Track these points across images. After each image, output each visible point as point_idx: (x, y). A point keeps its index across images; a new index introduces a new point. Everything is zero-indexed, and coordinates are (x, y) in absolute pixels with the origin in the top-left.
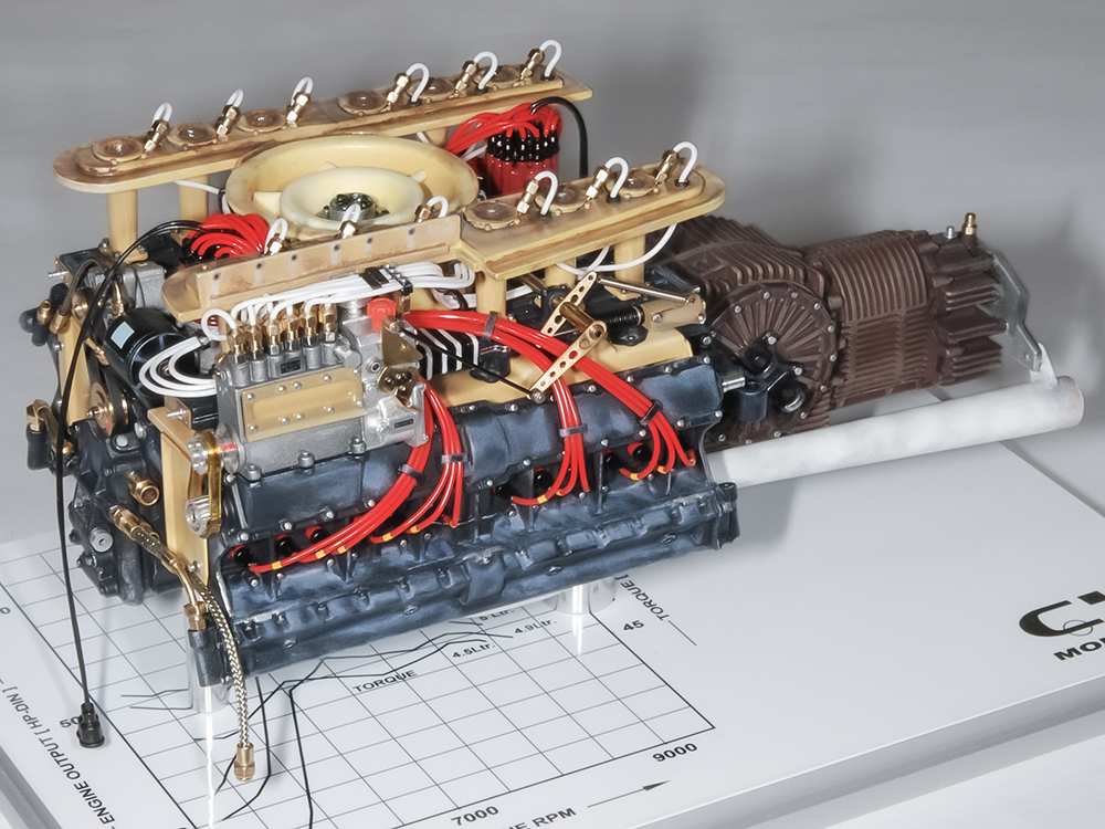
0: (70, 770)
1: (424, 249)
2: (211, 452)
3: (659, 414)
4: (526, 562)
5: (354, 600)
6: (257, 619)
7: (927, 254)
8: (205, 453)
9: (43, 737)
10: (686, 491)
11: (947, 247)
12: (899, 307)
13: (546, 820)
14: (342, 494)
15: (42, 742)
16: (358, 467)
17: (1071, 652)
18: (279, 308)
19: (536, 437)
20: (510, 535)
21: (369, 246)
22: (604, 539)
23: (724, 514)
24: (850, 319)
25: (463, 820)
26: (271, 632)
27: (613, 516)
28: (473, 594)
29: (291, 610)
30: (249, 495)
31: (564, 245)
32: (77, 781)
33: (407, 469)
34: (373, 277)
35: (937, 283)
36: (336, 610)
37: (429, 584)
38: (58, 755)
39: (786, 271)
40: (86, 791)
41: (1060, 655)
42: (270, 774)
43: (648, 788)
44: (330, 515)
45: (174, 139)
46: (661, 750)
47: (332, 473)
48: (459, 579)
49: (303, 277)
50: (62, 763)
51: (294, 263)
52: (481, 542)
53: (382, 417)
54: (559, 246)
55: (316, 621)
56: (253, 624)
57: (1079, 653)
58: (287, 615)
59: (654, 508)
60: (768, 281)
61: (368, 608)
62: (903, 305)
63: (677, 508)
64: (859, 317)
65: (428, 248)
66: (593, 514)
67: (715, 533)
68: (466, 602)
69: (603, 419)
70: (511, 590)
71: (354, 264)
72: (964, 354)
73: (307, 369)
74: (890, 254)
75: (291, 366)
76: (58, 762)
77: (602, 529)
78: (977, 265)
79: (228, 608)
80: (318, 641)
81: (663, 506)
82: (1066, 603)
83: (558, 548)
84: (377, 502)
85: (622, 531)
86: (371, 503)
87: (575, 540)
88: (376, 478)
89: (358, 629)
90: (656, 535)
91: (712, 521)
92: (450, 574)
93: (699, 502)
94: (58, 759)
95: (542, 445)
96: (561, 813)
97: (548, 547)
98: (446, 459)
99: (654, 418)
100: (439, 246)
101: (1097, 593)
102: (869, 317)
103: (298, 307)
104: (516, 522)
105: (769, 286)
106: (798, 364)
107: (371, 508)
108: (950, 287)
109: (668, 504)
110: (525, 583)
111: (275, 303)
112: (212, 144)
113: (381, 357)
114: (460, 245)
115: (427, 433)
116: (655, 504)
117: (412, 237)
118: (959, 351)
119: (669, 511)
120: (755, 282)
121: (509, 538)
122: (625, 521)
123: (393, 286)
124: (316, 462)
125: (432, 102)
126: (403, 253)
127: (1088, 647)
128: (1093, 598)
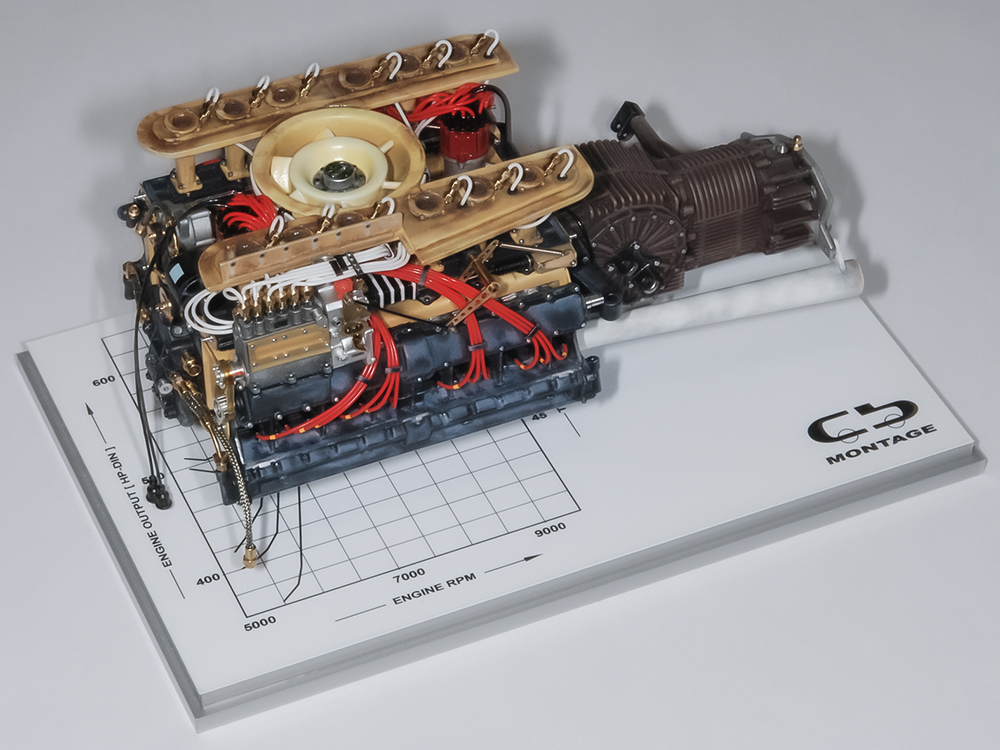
0: (146, 522)
1: (377, 235)
2: (227, 374)
3: (539, 332)
4: (446, 419)
5: (327, 450)
6: (261, 465)
7: (762, 168)
8: (223, 375)
9: (130, 491)
10: (561, 368)
11: (779, 160)
12: (738, 208)
13: (456, 582)
14: (317, 394)
15: (129, 495)
16: (328, 380)
17: (840, 457)
18: (275, 288)
19: (452, 348)
20: (436, 401)
21: (338, 237)
22: (501, 403)
23: (588, 383)
24: (701, 218)
25: (400, 578)
26: (270, 473)
27: (509, 387)
28: (409, 442)
29: (285, 458)
30: (253, 401)
31: (472, 232)
32: (149, 531)
33: (361, 378)
34: (338, 265)
35: (767, 190)
36: (315, 457)
37: (379, 438)
38: (139, 508)
39: (650, 197)
40: (154, 538)
41: (830, 460)
42: (277, 532)
43: (527, 559)
44: (308, 408)
45: (220, 113)
46: (540, 528)
47: (310, 384)
48: (400, 434)
49: (293, 259)
50: (141, 514)
51: (286, 252)
52: (416, 408)
53: (342, 349)
54: (469, 234)
55: (300, 465)
56: (258, 468)
57: (844, 459)
58: (282, 462)
59: (538, 381)
60: (637, 207)
61: (336, 455)
62: (741, 207)
63: (555, 380)
64: (707, 217)
65: (380, 235)
66: (496, 386)
67: (583, 393)
68: (405, 446)
69: (500, 335)
70: (437, 435)
71: (328, 248)
72: (785, 239)
73: (293, 325)
74: (733, 168)
75: (281, 324)
76: (138, 513)
77: (500, 396)
78: (799, 174)
79: (242, 459)
80: (303, 475)
81: (545, 379)
82: (845, 413)
83: (469, 410)
84: (340, 399)
85: (516, 397)
86: (336, 399)
87: (481, 405)
88: (340, 383)
89: (331, 465)
90: (540, 396)
91: (580, 386)
92: (394, 431)
93: (570, 374)
94: (139, 510)
95: (456, 354)
96: (466, 577)
97: (463, 410)
98: (388, 370)
99: (537, 335)
100: (387, 232)
101: (869, 404)
102: (715, 216)
103: (287, 289)
104: (443, 393)
105: (635, 211)
106: (657, 258)
107: (336, 403)
108: (776, 194)
109: (548, 378)
110: (447, 430)
111: (273, 285)
112: (246, 118)
113: (342, 317)
114: (402, 231)
115: (375, 356)
116: (539, 378)
117: (368, 229)
118: (779, 237)
119: (549, 383)
120: (627, 208)
121: (435, 405)
122: (518, 390)
123: (350, 273)
124: (298, 379)
125: (404, 79)
126: (362, 239)
127: (852, 453)
128: (865, 409)
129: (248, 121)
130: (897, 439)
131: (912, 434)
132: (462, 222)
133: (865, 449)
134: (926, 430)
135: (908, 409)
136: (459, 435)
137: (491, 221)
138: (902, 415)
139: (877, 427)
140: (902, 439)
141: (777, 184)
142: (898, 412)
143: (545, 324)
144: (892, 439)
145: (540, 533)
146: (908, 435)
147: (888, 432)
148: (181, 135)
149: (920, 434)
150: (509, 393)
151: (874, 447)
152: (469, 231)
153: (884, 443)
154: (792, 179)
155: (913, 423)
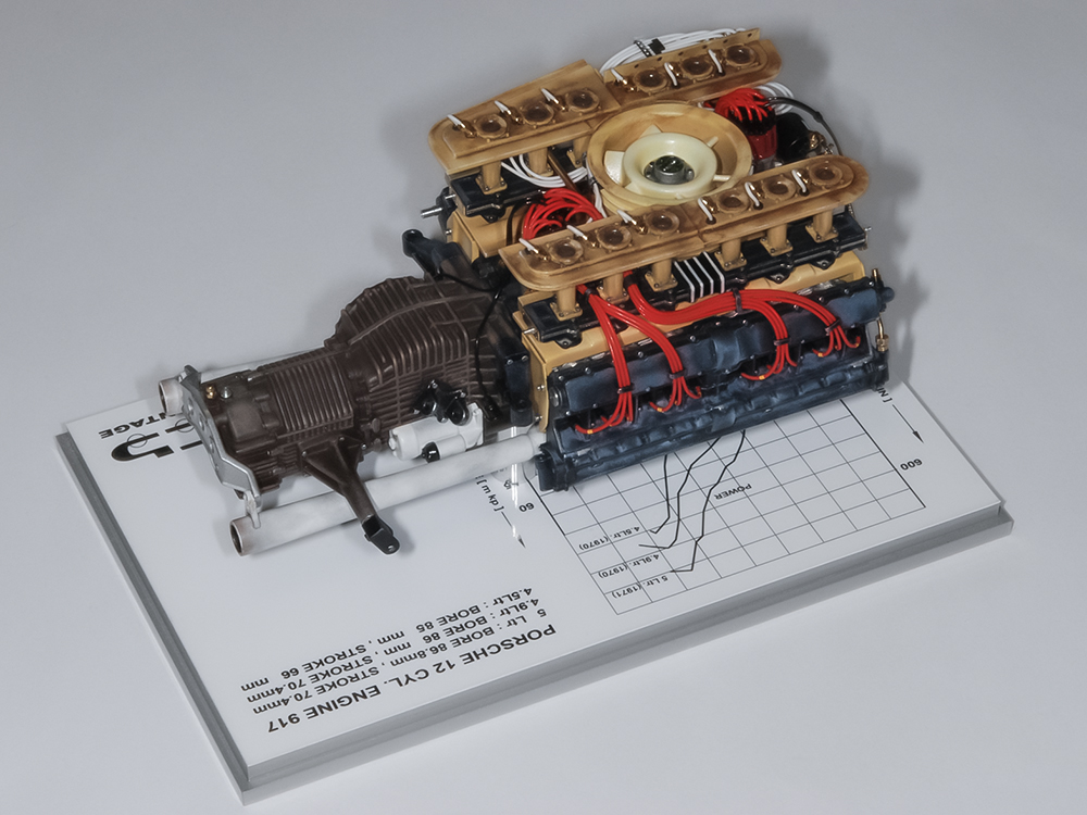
82: (185, 447)
101: (160, 456)
128: (163, 451)
130: (139, 424)
131: (123, 429)
134: (109, 433)
135: (121, 453)
138: (129, 448)
139: (156, 435)
140: (134, 424)
142: (132, 450)
144: (144, 423)
146: (127, 428)
149: (116, 429)
153: (152, 420)
155: (118, 439)
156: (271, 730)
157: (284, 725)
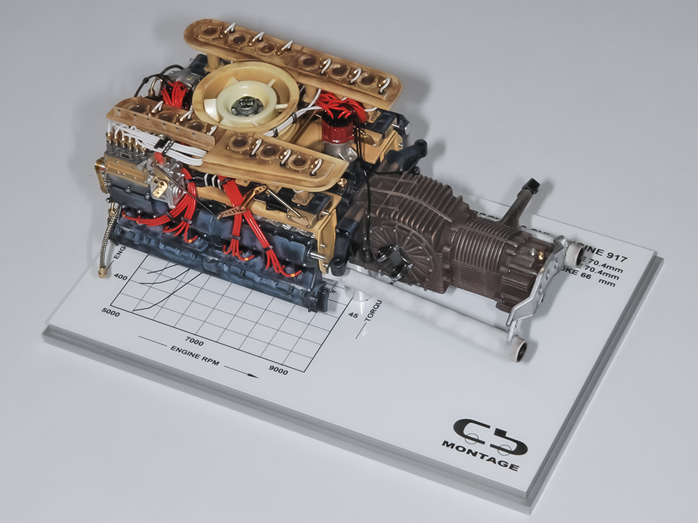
1: (199, 142)
3: (272, 251)
4: (227, 269)
6: (124, 228)
11: (524, 257)
12: (482, 268)
14: (145, 207)
16: (150, 203)
17: (452, 445)
19: (225, 229)
22: (259, 280)
24: (457, 259)
33: (168, 214)
34: (161, 143)
35: (502, 268)
43: (249, 375)
47: (139, 199)
49: (152, 127)
52: (214, 252)
55: (144, 242)
56: (122, 229)
57: (452, 447)
59: (283, 282)
62: (484, 268)
63: (293, 287)
67: (309, 305)
69: (253, 240)
75: (126, 156)
81: (287, 283)
82: (488, 427)
83: (241, 272)
85: (267, 282)
88: (161, 210)
90: (284, 291)
97: (237, 270)
98: (182, 218)
99: (270, 251)
100: (205, 144)
101: (506, 432)
102: (466, 263)
105: (399, 227)
107: (154, 218)
108: (507, 274)
109: (289, 284)
116: (284, 280)
119: (290, 287)
121: (225, 258)
123: (160, 150)
124: (132, 192)
125: (329, 77)
126: (190, 139)
127: (461, 449)
128: (500, 433)
129: (237, 50)
130: (493, 460)
131: (502, 463)
132: (242, 163)
133: (470, 451)
134: (512, 467)
135: (521, 449)
136: (236, 283)
137: (255, 172)
138: (513, 450)
139: (492, 446)
140: (494, 462)
141: (511, 268)
142: (514, 446)
143: (280, 250)
144: (488, 458)
145: (272, 368)
146: (500, 462)
147: (493, 453)
148: (201, 37)
149: (506, 466)
150: (266, 278)
151: (475, 454)
152: (240, 169)
153: (483, 456)
154: (522, 272)
156: (626, 258)
157: (618, 256)
